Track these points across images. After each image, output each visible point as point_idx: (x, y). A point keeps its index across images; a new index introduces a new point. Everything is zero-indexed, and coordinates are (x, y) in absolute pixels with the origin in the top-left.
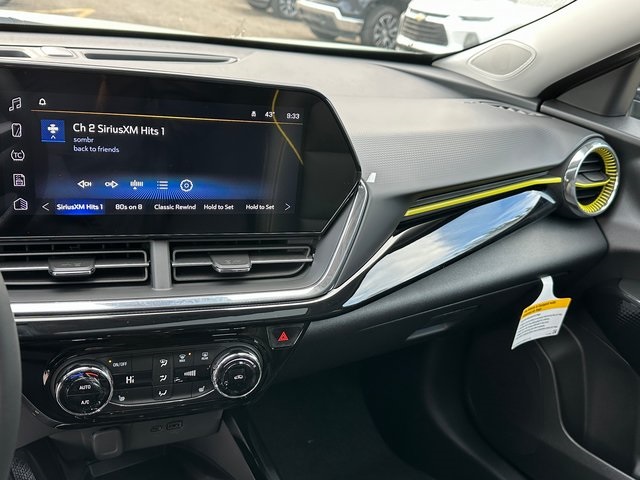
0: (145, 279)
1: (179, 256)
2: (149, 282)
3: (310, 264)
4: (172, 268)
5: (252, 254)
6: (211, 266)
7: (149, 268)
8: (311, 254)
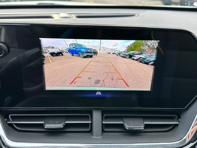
0: (89, 130)
1: (107, 118)
2: (91, 131)
3: (177, 125)
4: (103, 124)
5: (145, 118)
6: (122, 124)
7: (91, 124)
8: (178, 119)
